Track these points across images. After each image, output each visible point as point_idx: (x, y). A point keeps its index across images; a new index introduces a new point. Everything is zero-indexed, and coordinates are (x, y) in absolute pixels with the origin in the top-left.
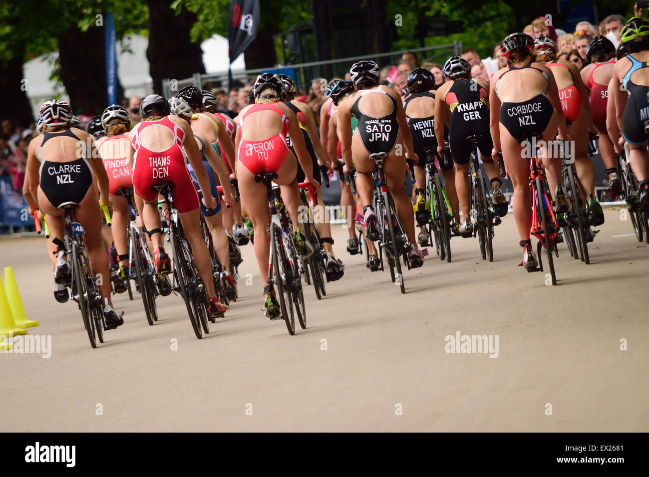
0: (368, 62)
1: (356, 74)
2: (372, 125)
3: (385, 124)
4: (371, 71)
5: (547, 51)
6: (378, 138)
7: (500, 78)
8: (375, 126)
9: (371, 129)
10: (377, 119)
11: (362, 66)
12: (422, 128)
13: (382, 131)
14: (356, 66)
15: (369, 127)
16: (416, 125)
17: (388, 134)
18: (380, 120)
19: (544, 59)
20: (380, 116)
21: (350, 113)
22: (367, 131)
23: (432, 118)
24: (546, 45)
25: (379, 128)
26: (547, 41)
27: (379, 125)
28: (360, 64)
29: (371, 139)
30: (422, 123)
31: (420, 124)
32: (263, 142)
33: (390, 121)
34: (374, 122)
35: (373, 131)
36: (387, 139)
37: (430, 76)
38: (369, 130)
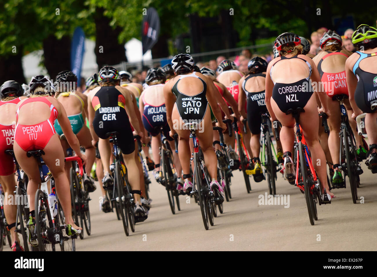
0: (185, 55)
1: (176, 64)
2: (187, 101)
3: (197, 101)
4: (187, 61)
5: (334, 43)
6: (191, 112)
7: (274, 65)
8: (189, 102)
9: (186, 105)
10: (190, 97)
11: (180, 57)
12: (258, 99)
13: (194, 106)
14: (176, 58)
15: (184, 103)
16: (253, 97)
17: (199, 108)
18: (193, 98)
19: (331, 49)
20: (193, 95)
21: (171, 92)
22: (183, 106)
23: (264, 92)
24: (333, 38)
25: (192, 104)
26: (335, 35)
27: (192, 102)
28: (179, 56)
29: (186, 112)
30: (257, 96)
31: (256, 96)
32: (34, 126)
33: (200, 99)
34: (188, 99)
35: (187, 106)
36: (198, 113)
37: (265, 63)
38: (184, 105)
